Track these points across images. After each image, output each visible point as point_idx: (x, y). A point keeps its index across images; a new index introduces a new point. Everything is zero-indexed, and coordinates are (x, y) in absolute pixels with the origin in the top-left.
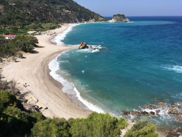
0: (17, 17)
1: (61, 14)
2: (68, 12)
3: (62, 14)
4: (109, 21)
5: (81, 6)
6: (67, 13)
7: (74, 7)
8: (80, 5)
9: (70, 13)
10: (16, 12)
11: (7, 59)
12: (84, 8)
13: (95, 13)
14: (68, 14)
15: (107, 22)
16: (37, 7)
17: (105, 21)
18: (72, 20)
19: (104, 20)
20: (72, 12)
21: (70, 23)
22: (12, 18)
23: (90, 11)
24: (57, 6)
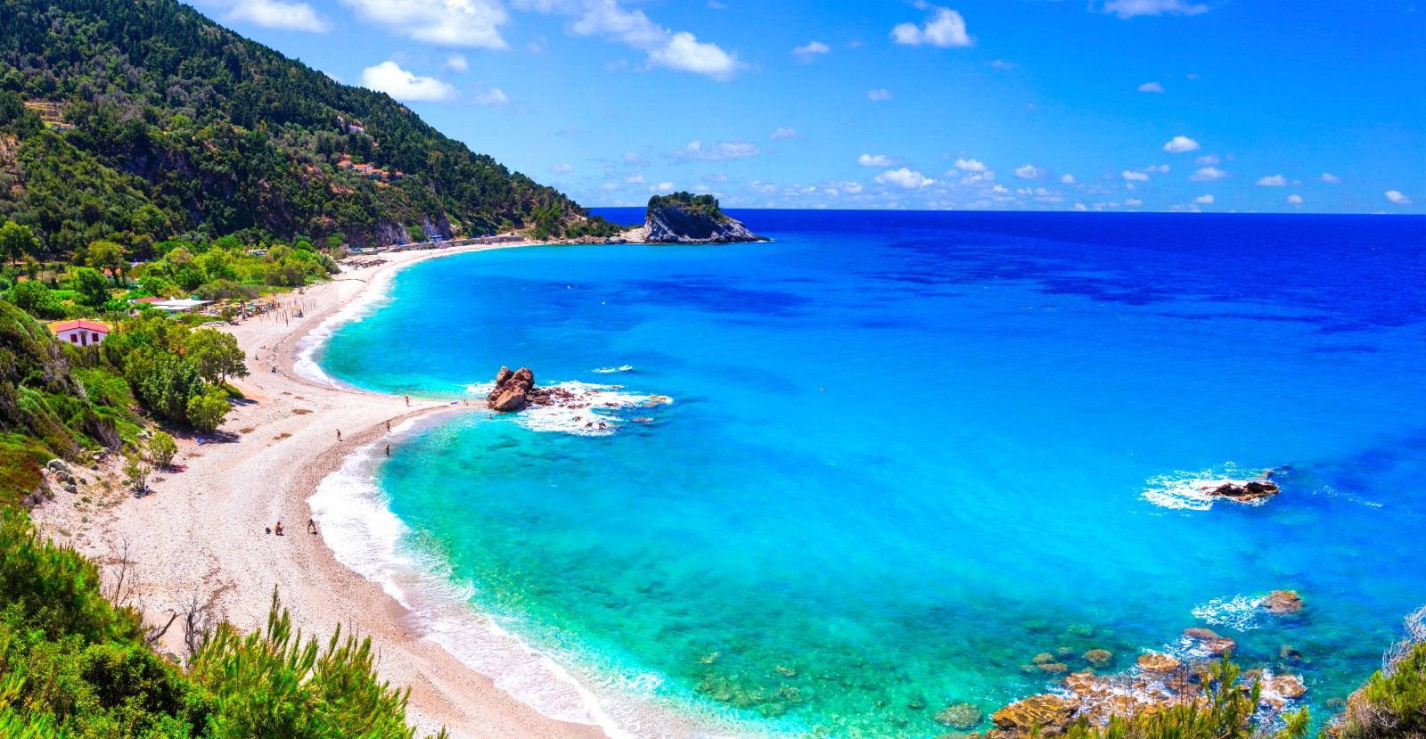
0: (89, 208)
1: (328, 189)
2: (372, 177)
3: (335, 190)
4: (623, 235)
5: (440, 136)
6: (367, 183)
7: (403, 145)
8: (439, 130)
9: (380, 184)
10: (82, 178)
11: (99, 473)
12: (462, 147)
13: (531, 184)
14: (373, 189)
15: (613, 239)
16: (190, 143)
17: (600, 235)
18: (395, 227)
19: (595, 225)
20: (392, 177)
21: (389, 244)
22: (63, 218)
23: (503, 170)
24: (304, 135)
